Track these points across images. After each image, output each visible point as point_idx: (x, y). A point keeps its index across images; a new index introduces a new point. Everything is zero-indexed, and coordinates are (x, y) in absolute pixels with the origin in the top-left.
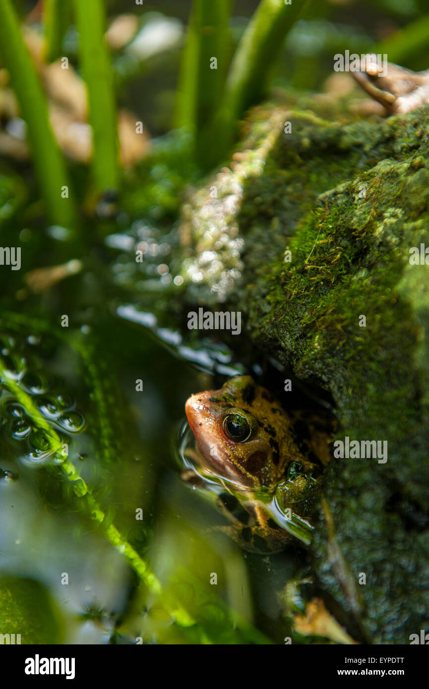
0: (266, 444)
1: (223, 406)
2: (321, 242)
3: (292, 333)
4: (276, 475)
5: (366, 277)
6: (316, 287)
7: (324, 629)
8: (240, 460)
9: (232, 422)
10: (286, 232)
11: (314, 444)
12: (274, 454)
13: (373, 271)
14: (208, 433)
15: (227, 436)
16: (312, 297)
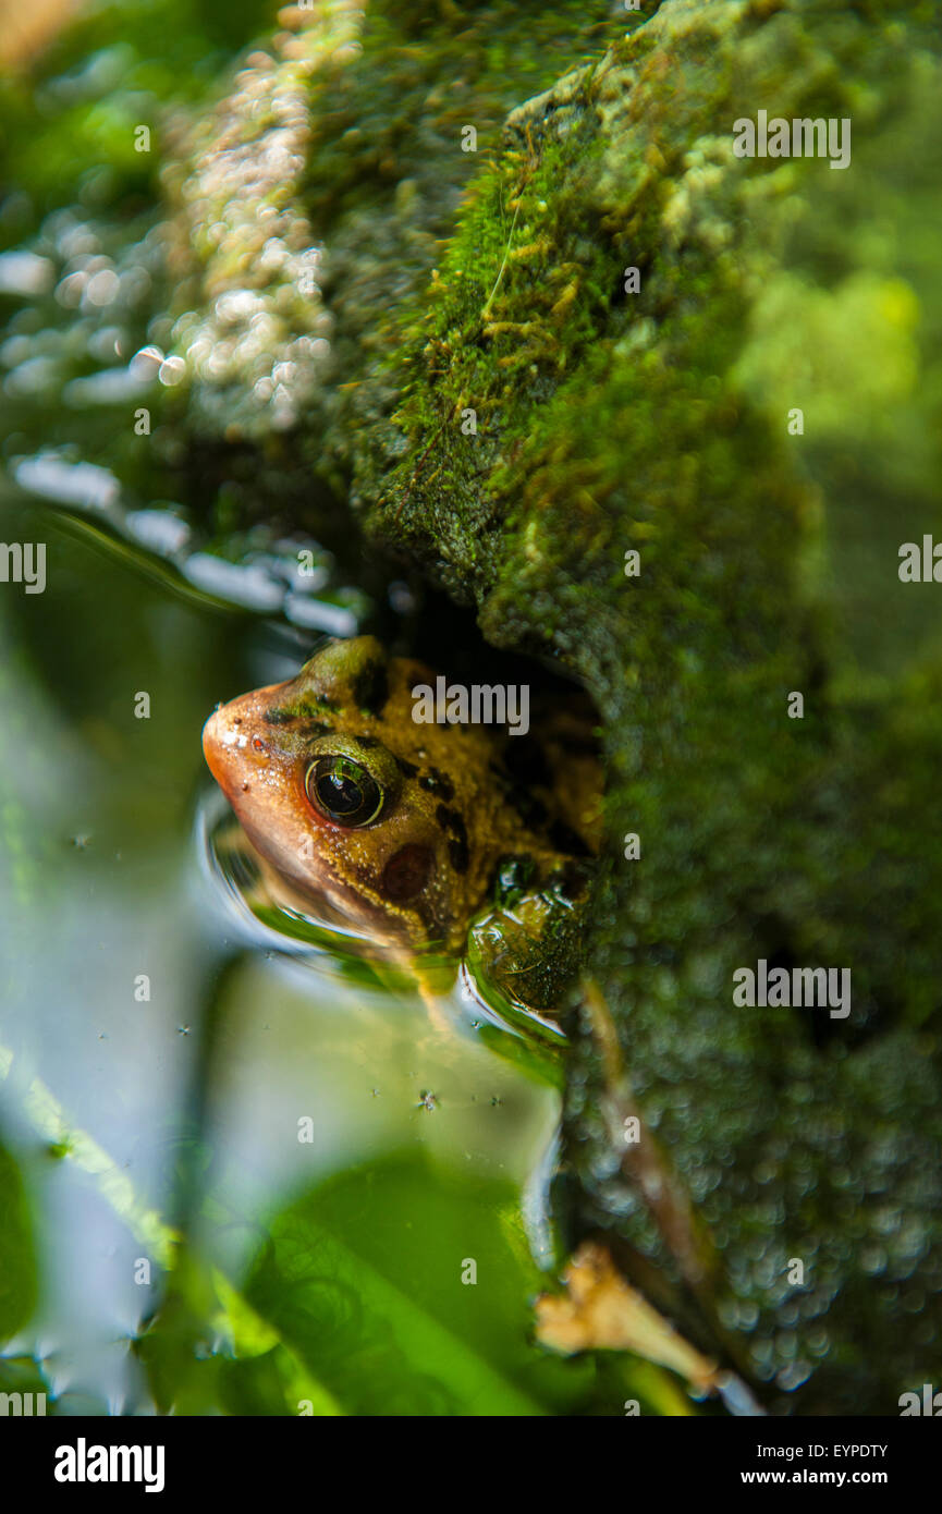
0: (430, 824)
1: (304, 732)
2: (521, 251)
3: (467, 517)
4: (466, 899)
5: (653, 343)
6: (519, 382)
7: (618, 1328)
8: (362, 874)
9: (329, 777)
10: (435, 219)
11: (563, 794)
12: (452, 845)
13: (668, 325)
14: (270, 810)
15: (321, 815)
16: (509, 411)
